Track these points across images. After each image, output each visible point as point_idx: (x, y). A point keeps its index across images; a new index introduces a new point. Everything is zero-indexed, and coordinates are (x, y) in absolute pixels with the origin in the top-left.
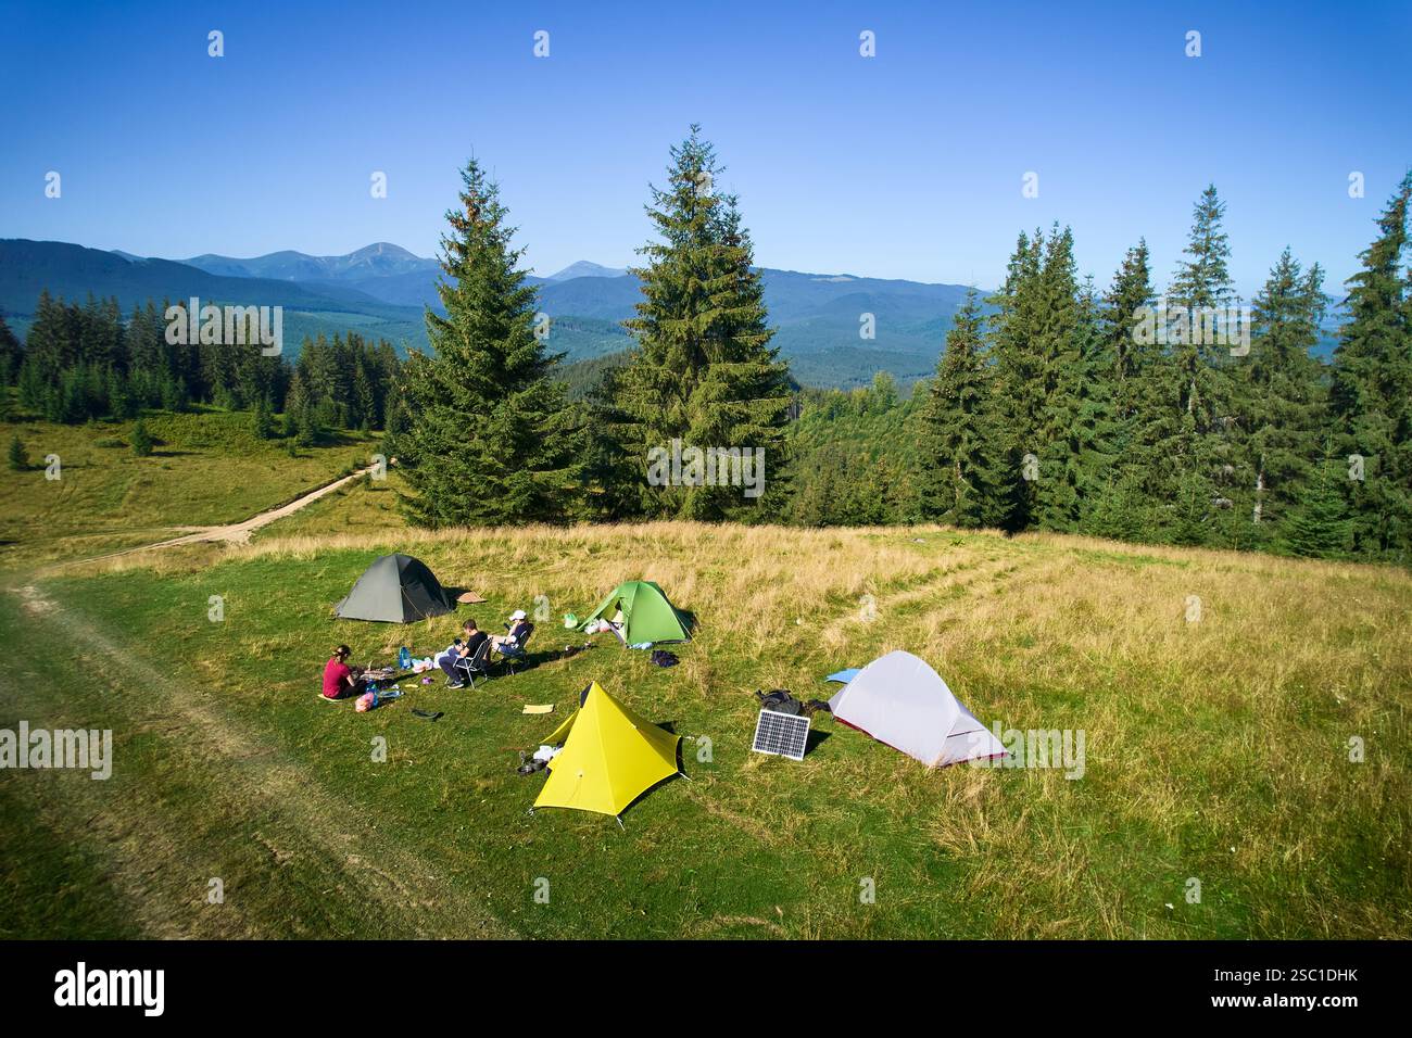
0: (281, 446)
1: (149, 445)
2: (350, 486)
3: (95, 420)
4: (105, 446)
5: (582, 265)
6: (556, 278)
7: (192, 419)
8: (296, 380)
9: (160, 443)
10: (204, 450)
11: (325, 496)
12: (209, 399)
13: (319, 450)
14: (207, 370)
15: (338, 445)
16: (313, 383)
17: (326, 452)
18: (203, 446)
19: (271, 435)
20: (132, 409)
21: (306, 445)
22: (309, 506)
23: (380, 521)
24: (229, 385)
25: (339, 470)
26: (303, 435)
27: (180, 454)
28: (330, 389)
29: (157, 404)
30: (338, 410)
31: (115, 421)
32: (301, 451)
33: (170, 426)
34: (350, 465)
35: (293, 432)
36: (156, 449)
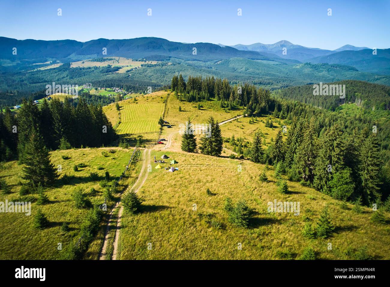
0: (224, 109)
1: (200, 108)
2: (234, 120)
3: (193, 101)
4: (193, 107)
5: (347, 46)
6: (337, 51)
7: (209, 102)
8: (231, 95)
9: (202, 107)
10: (209, 109)
11: (227, 122)
12: (214, 98)
13: (232, 111)
14: (215, 91)
15: (236, 110)
16: (235, 95)
17: (233, 111)
18: (209, 108)
19: (223, 107)
20: (200, 100)
21: (229, 110)
22: (223, 124)
23: (235, 130)
24: (218, 95)
25: (234, 116)
26: (229, 108)
27: (205, 110)
28: (238, 97)
29: (204, 98)
30: (239, 102)
31: (196, 102)
32: (228, 111)
33: (205, 103)
34: (237, 115)
35: (227, 107)
36: (201, 108)
